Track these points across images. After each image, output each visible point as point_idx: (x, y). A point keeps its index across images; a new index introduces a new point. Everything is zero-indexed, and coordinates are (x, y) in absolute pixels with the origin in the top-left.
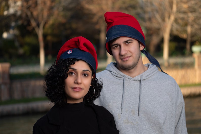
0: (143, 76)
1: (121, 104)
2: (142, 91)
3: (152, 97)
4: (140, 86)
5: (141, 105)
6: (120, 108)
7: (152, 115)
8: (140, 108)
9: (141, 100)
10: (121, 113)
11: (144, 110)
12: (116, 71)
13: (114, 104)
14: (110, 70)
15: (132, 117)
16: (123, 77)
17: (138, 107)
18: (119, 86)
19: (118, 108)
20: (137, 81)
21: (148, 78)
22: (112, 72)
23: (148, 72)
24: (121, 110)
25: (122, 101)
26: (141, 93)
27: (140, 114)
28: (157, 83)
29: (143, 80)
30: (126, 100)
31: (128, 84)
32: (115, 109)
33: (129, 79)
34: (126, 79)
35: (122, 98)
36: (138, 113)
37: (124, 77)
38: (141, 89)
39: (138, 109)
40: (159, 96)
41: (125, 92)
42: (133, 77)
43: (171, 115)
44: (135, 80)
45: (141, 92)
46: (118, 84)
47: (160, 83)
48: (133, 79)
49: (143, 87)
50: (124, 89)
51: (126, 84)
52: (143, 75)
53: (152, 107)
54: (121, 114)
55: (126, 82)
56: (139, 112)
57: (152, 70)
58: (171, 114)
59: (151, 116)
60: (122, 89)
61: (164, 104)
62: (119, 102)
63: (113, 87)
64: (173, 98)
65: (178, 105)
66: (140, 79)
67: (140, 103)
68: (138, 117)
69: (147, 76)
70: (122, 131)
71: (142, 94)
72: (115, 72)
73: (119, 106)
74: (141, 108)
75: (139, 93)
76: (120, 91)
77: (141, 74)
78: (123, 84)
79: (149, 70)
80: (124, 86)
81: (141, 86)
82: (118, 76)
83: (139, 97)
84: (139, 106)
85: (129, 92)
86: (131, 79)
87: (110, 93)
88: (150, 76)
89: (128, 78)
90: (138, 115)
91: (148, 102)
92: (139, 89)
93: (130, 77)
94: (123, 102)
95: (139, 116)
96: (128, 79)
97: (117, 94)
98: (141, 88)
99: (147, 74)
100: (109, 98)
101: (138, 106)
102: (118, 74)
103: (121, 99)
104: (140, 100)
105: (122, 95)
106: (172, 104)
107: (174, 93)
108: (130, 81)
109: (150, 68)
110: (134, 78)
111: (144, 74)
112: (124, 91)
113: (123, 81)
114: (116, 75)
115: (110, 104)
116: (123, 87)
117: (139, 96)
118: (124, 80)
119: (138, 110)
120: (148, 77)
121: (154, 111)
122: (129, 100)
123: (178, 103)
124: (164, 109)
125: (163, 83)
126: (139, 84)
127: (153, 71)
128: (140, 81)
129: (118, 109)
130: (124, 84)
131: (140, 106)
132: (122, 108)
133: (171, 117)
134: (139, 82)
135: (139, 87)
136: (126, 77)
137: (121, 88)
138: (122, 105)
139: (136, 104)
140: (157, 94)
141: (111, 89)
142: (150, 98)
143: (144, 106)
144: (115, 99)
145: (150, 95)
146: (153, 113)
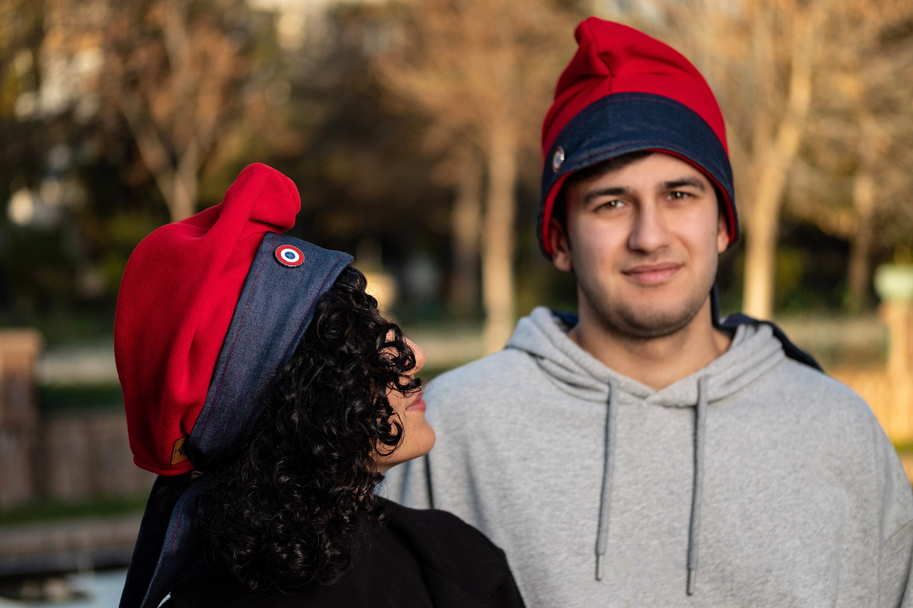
0: (711, 382)
1: (595, 529)
2: (706, 464)
3: (761, 495)
4: (695, 434)
5: (700, 537)
6: (590, 551)
7: (759, 588)
8: (694, 553)
9: (702, 511)
10: (598, 579)
11: (718, 561)
12: (566, 354)
13: (561, 529)
14: (535, 350)
15: (655, 602)
16: (606, 388)
17: (685, 547)
18: (584, 437)
19: (578, 554)
20: (677, 407)
21: (733, 393)
22: (542, 358)
23: (734, 363)
24: (597, 562)
25: (600, 515)
26: (700, 475)
27: (698, 585)
28: (781, 420)
29: (710, 402)
30: (623, 512)
31: (633, 426)
32: (564, 555)
33: (635, 399)
34: (622, 395)
35: (598, 498)
36: (684, 577)
37: (609, 384)
38: (700, 452)
39: (683, 559)
40: (799, 490)
41: (618, 464)
42: (659, 387)
43: (859, 587)
44: (666, 405)
45: (700, 466)
46: (578, 424)
47: (798, 422)
48: (657, 397)
49: (713, 442)
50: (611, 449)
51: (620, 427)
52: (707, 377)
53: (760, 546)
54: (596, 585)
55: (619, 411)
56: (693, 573)
57: (753, 354)
58: (856, 583)
59: (755, 595)
60: (601, 450)
61: (825, 532)
62: (582, 522)
63: (550, 441)
64: (866, 500)
65: (887, 534)
66: (692, 399)
67: (696, 523)
68: (687, 600)
69: (728, 383)
71: (705, 479)
72: (561, 358)
73: (585, 539)
74: (701, 552)
75: (691, 472)
76: (589, 462)
77: (701, 373)
78: (603, 423)
79: (740, 349)
80: (611, 436)
81: (700, 432)
82: (579, 379)
83: (690, 494)
84: (690, 540)
85: (637, 467)
86: (649, 399)
87: (538, 471)
88: (744, 381)
89: (628, 392)
90: (684, 588)
91: (738, 523)
92: (691, 449)
93: (641, 388)
94: (604, 518)
95: (689, 594)
96: (630, 399)
97: (576, 476)
98: (700, 445)
99: (729, 374)
100: (530, 497)
101: (686, 540)
102: (577, 369)
103: (597, 505)
104: (697, 512)
105: (599, 484)
106: (864, 531)
107: (870, 471)
108: (640, 406)
109: (743, 340)
110: (666, 394)
111: (712, 369)
112: (610, 460)
113: (602, 409)
114: (565, 374)
115: (537, 531)
116: (607, 440)
117: (690, 487)
118: (608, 403)
119: (685, 563)
120: (734, 388)
121: (770, 571)
122: (637, 508)
123: (890, 527)
124: (823, 557)
125: (814, 419)
126: (689, 427)
127: (758, 357)
128: (695, 408)
129: (579, 559)
130: (612, 423)
131: (695, 540)
132: (601, 550)
133: (860, 598)
134: (687, 416)
135: (689, 439)
136: (623, 384)
137: (593, 447)
138: (603, 535)
139: (674, 529)
140: (784, 478)
141: (543, 453)
142: (750, 498)
143: (718, 541)
144: (561, 502)
145: (748, 486)
146: (767, 581)
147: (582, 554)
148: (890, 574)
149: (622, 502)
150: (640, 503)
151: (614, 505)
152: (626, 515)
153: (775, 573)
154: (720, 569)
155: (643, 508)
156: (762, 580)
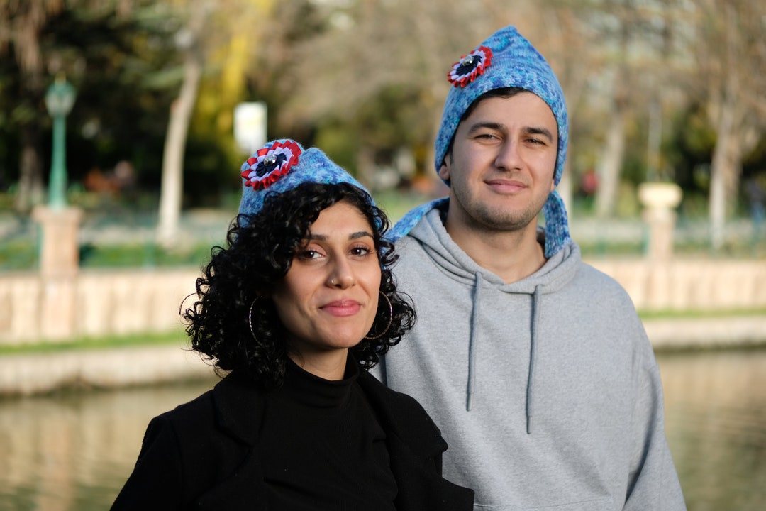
3: (571, 353)
7: (568, 415)
16: (473, 276)
25: (469, 360)
30: (482, 360)
31: (489, 304)
34: (484, 283)
37: (476, 275)
47: (588, 306)
51: (482, 303)
53: (571, 387)
54: (467, 413)
59: (566, 419)
62: (458, 364)
63: (437, 307)
66: (531, 290)
70: (477, 464)
85: (493, 330)
91: (557, 371)
93: (496, 278)
96: (489, 284)
102: (456, 262)
108: (494, 290)
116: (473, 310)
118: (474, 286)
121: (576, 404)
125: (598, 303)
126: (528, 308)
128: (533, 295)
134: (528, 299)
136: (484, 275)
139: (515, 373)
140: (585, 342)
141: (433, 314)
142: (564, 355)
143: (544, 383)
144: (445, 349)
145: (563, 347)
146: (574, 411)
147: (456, 386)
148: (641, 403)
149: (482, 353)
150: (493, 354)
151: (478, 354)
152: (485, 361)
153: (579, 406)
154: (544, 402)
155: (495, 358)
156: (571, 410)
